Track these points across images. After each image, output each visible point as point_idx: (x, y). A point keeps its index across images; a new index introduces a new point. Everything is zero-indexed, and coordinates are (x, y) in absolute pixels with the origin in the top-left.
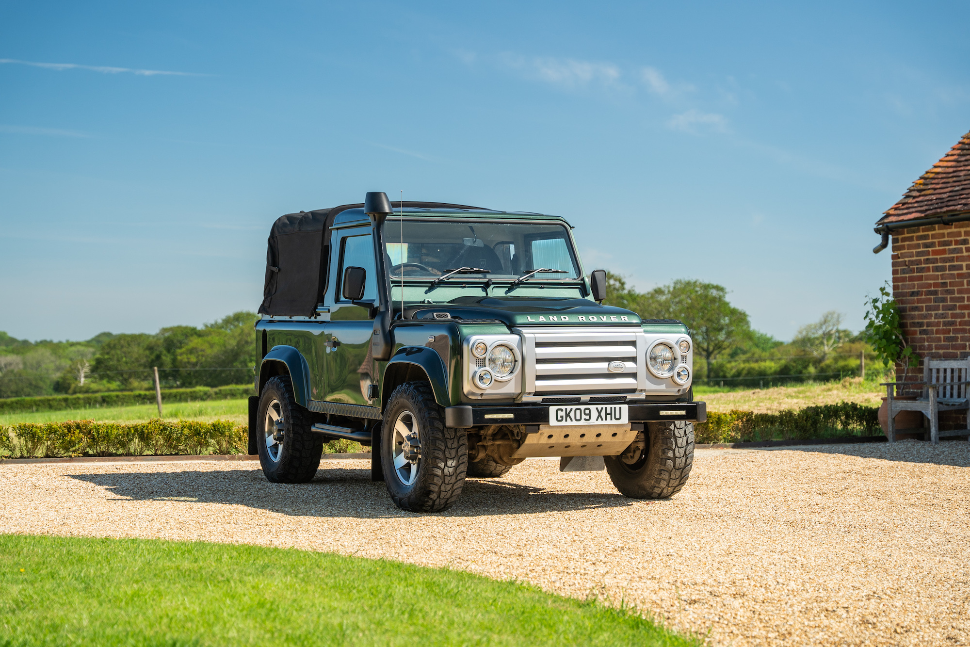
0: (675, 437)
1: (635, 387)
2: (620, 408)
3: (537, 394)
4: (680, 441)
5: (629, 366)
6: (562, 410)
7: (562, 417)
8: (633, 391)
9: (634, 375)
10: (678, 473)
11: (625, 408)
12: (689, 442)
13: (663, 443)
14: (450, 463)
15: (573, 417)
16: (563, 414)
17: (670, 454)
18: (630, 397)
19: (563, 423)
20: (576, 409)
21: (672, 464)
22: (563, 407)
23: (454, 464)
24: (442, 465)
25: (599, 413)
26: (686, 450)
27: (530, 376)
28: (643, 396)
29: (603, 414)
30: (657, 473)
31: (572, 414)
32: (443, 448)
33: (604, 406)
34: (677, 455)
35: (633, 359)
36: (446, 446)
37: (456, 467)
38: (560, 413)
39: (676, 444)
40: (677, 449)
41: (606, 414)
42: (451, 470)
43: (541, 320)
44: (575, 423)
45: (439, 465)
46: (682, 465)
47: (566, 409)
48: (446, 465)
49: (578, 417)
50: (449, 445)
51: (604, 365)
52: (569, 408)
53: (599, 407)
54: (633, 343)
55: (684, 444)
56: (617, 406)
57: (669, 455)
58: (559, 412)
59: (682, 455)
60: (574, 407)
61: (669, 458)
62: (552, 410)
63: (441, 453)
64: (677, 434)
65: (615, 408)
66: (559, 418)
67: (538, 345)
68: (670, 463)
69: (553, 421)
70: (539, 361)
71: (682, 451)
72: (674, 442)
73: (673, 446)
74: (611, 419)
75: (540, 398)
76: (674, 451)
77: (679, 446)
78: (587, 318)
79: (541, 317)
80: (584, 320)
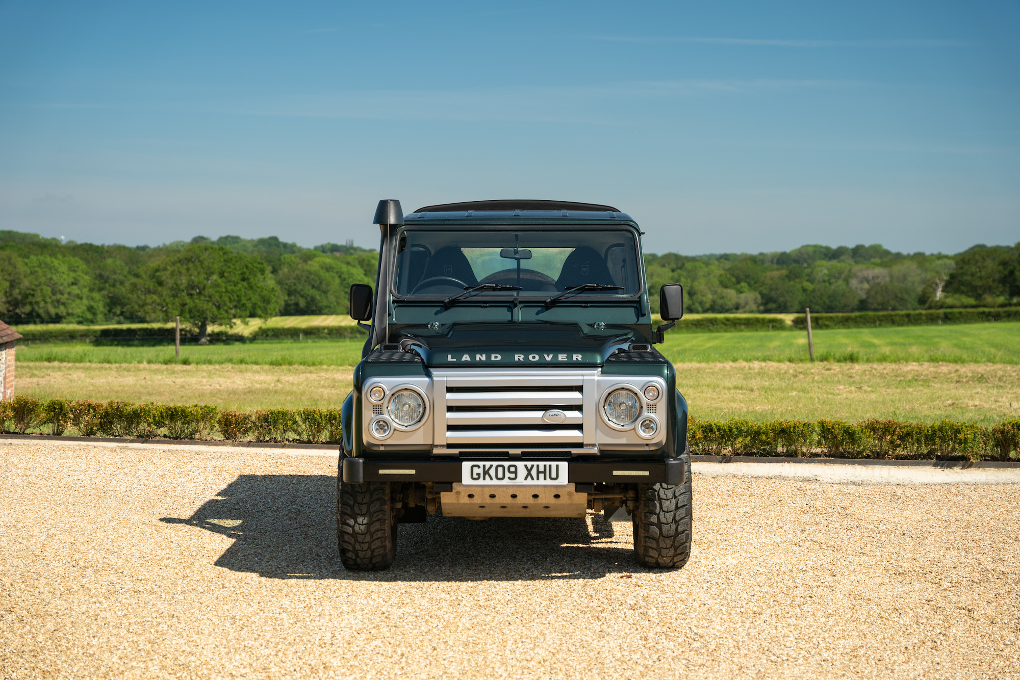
0: (660, 499)
1: (581, 441)
2: (557, 466)
3: (449, 446)
4: (666, 504)
5: (573, 416)
6: (479, 467)
7: (479, 474)
8: (580, 445)
9: (579, 427)
10: (669, 542)
11: (564, 466)
12: (679, 505)
13: (645, 505)
14: (360, 520)
15: (493, 475)
16: (481, 471)
17: (654, 519)
18: (575, 451)
19: (481, 482)
20: (497, 467)
21: (657, 530)
22: (481, 464)
23: (365, 522)
24: (351, 522)
25: (529, 471)
26: (675, 515)
27: (441, 427)
28: (595, 451)
29: (534, 472)
30: (643, 540)
31: (492, 472)
32: (351, 503)
33: (535, 463)
34: (663, 520)
35: (579, 408)
36: (355, 501)
37: (368, 525)
38: (476, 470)
39: (661, 507)
40: (662, 513)
41: (538, 472)
42: (362, 527)
43: (464, 359)
45: (348, 521)
46: (672, 532)
47: (484, 466)
48: (356, 522)
49: (500, 475)
50: (359, 499)
51: (539, 414)
52: (488, 464)
53: (529, 464)
54: (579, 389)
55: (673, 507)
56: (554, 464)
57: (652, 520)
58: (474, 468)
59: (670, 520)
60: (495, 464)
61: (653, 524)
62: (466, 466)
63: (349, 508)
64: (662, 496)
65: (550, 466)
66: (475, 476)
67: (450, 390)
68: (654, 529)
69: (466, 479)
70: (450, 409)
71: (670, 516)
72: (658, 505)
73: (658, 510)
74: (545, 479)
75: (456, 451)
76: (658, 515)
77: (666, 509)
78: (526, 358)
79: (465, 356)
80: (522, 360)
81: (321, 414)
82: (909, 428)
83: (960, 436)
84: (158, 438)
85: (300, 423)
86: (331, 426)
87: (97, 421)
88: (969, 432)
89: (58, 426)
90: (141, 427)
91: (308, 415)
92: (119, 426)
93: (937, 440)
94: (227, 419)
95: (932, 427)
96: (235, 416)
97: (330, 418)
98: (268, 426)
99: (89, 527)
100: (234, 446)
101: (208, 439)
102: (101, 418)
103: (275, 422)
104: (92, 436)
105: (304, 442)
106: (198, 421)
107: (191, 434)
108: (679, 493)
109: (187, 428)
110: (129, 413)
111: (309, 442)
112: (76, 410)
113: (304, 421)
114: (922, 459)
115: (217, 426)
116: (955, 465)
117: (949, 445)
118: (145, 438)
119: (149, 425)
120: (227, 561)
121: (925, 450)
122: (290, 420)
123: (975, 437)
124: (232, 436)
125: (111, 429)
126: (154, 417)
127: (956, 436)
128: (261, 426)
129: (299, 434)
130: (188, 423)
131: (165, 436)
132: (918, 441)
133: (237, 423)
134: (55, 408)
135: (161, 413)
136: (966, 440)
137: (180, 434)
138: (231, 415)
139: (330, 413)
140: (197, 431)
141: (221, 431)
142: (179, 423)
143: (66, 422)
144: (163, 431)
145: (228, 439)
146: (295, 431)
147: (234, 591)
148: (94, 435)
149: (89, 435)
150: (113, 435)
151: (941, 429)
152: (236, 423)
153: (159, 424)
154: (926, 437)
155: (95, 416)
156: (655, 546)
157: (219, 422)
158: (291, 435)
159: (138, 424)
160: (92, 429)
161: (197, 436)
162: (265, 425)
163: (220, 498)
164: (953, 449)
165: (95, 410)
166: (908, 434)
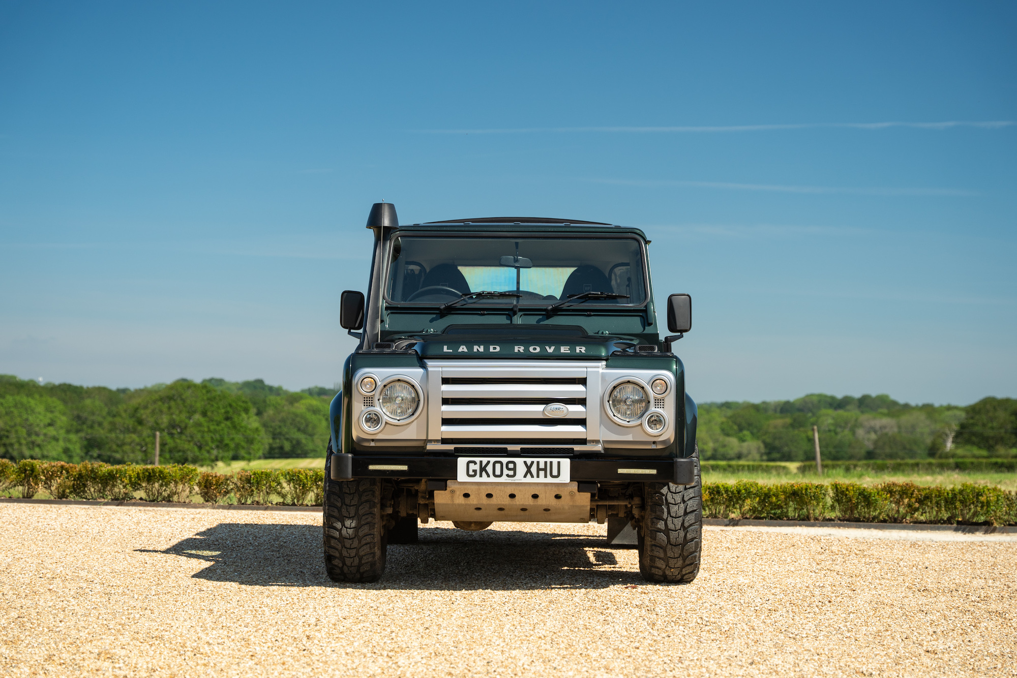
0: (668, 504)
1: (584, 437)
2: (559, 463)
3: (444, 441)
4: (674, 509)
5: (575, 410)
6: (475, 463)
7: (475, 471)
8: (583, 442)
9: (582, 422)
10: (677, 551)
11: (566, 463)
12: (688, 510)
13: (652, 510)
14: (348, 523)
15: (490, 472)
16: (477, 467)
17: (661, 525)
18: (577, 448)
19: (477, 479)
20: (495, 463)
21: (665, 538)
22: (477, 460)
23: (353, 525)
24: (338, 525)
25: (529, 468)
26: (684, 520)
27: (435, 421)
28: (599, 448)
30: (649, 549)
31: (489, 469)
32: (339, 504)
33: (536, 460)
34: (671, 526)
35: (582, 402)
36: (343, 503)
37: (356, 529)
38: (472, 466)
39: (669, 512)
40: (670, 519)
41: (539, 469)
42: (350, 531)
43: (460, 350)
44: (492, 479)
45: (335, 525)
46: (681, 540)
47: (481, 462)
48: (343, 525)
49: (498, 472)
50: (347, 501)
51: (539, 408)
52: (485, 460)
53: (529, 460)
54: (583, 381)
55: (681, 512)
56: (555, 461)
57: (659, 526)
58: (470, 464)
59: (678, 527)
60: (492, 460)
61: (660, 531)
62: (462, 462)
63: (336, 510)
64: (670, 500)
65: (551, 463)
66: (471, 473)
67: (446, 381)
68: (662, 536)
69: (462, 476)
70: (446, 401)
71: (678, 522)
72: (665, 510)
73: (665, 515)
74: (546, 476)
75: (451, 447)
76: (666, 521)
77: (674, 515)
78: (527, 349)
79: (462, 347)
80: (522, 351)
81: (306, 475)
82: (928, 491)
83: (983, 499)
84: (133, 501)
85: (285, 485)
86: (317, 489)
87: (70, 483)
88: (991, 495)
89: (29, 488)
90: (116, 490)
91: (293, 476)
92: (92, 490)
93: (958, 504)
94: (207, 480)
95: (953, 490)
96: (216, 476)
97: (316, 479)
98: (250, 487)
99: (58, 553)
100: (214, 508)
101: (187, 501)
102: (74, 480)
103: (258, 483)
104: (64, 499)
105: (288, 505)
106: (176, 483)
107: (169, 496)
108: (688, 497)
109: (165, 490)
110: (104, 474)
111: (294, 504)
112: (48, 472)
113: (289, 482)
114: (942, 524)
115: (197, 488)
116: (977, 530)
117: (970, 509)
118: (119, 501)
119: (125, 487)
120: (203, 574)
121: (945, 515)
122: (273, 481)
123: (998, 500)
124: (212, 499)
125: (84, 492)
126: (130, 478)
127: (977, 498)
128: (243, 487)
129: (284, 496)
130: (167, 485)
131: (141, 499)
132: (938, 504)
133: (218, 484)
134: (26, 470)
135: (138, 474)
136: (988, 503)
137: (158, 497)
138: (212, 476)
139: (317, 474)
140: (175, 493)
141: (201, 493)
142: (156, 485)
143: (37, 484)
144: (140, 494)
145: (207, 501)
146: (279, 493)
147: (212, 594)
148: (67, 498)
149: (61, 498)
150: (86, 498)
151: (961, 492)
152: (216, 484)
153: (136, 486)
154: (946, 501)
155: (67, 478)
156: (662, 555)
157: (199, 484)
158: (275, 499)
159: (114, 486)
160: (64, 491)
161: (175, 498)
162: (247, 486)
163: (198, 537)
164: (976, 514)
165: (68, 472)
166: (927, 497)
